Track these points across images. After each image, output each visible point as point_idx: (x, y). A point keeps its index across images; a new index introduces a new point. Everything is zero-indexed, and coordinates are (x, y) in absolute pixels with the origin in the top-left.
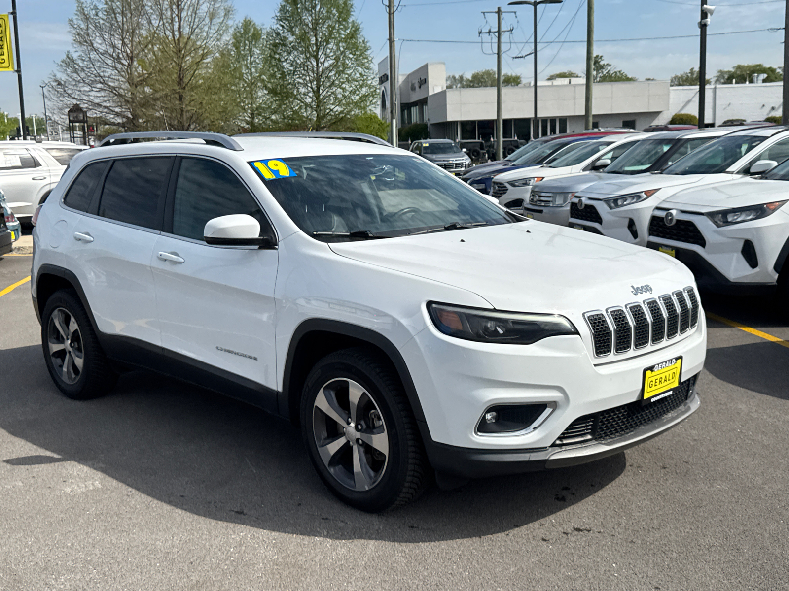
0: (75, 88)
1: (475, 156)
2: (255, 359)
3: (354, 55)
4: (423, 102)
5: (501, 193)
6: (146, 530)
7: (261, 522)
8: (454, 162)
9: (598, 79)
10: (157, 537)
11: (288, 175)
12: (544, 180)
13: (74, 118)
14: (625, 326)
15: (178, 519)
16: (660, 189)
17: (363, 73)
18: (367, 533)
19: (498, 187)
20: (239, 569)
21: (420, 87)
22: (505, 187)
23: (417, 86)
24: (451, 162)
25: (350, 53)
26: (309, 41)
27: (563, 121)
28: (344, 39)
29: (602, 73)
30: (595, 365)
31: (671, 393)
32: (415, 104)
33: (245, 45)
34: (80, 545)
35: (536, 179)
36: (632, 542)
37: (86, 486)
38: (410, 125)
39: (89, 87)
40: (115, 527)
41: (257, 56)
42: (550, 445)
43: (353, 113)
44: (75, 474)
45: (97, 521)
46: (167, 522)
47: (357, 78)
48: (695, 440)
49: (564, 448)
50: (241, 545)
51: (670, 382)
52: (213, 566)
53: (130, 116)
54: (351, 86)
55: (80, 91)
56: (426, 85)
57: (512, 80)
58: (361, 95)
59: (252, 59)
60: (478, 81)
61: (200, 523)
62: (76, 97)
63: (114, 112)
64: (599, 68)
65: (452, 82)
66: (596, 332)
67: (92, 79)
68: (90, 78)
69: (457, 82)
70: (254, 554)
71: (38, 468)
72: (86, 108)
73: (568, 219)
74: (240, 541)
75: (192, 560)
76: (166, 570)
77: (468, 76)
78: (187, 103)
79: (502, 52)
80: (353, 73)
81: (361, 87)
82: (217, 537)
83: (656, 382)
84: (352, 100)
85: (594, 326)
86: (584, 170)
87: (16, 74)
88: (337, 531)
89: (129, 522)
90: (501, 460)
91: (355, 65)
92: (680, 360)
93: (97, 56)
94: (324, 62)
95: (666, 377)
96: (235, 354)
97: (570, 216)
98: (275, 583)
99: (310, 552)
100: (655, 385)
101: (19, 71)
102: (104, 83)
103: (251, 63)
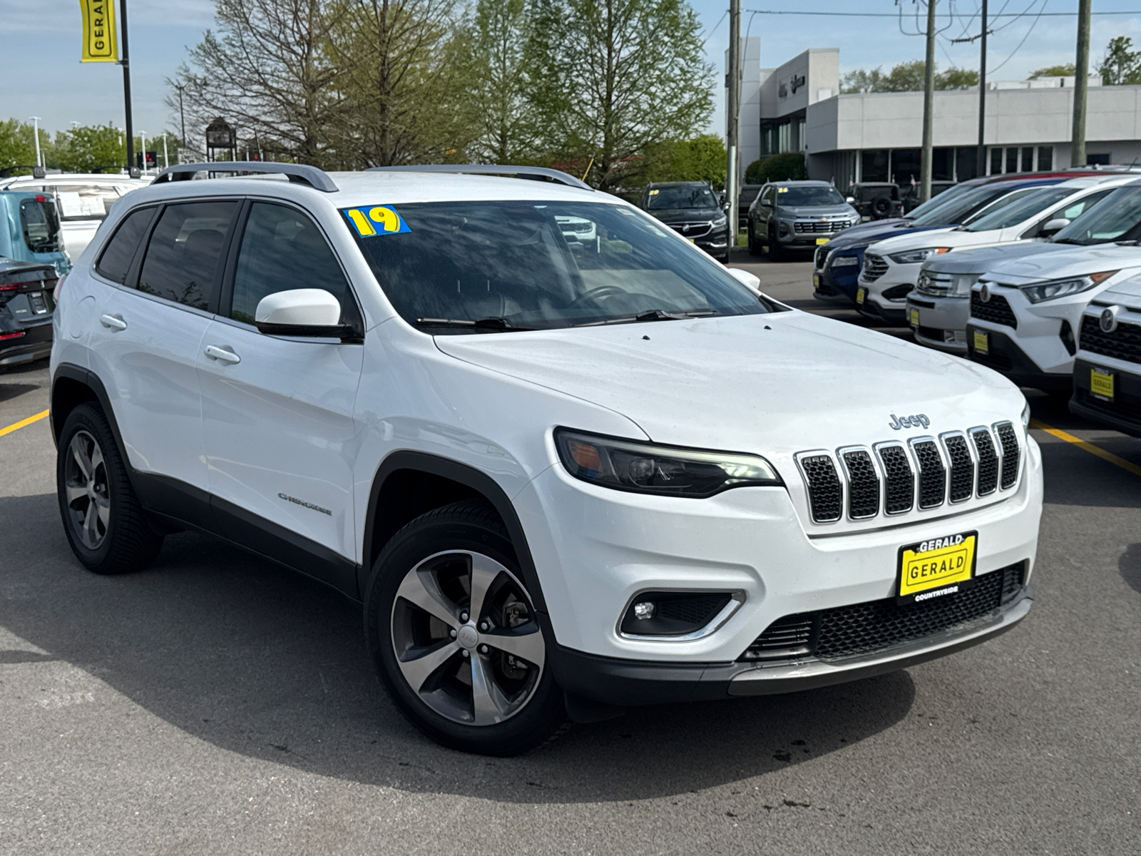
0: (219, 91)
1: (882, 211)
2: (328, 513)
3: (673, 37)
4: (798, 117)
5: (877, 274)
6: (136, 764)
7: (305, 762)
8: (829, 220)
9: (1121, 79)
10: (149, 775)
11: (397, 231)
12: (952, 251)
13: (214, 140)
14: (868, 478)
15: (189, 752)
16: (1118, 271)
17: (686, 68)
18: (459, 788)
19: (873, 262)
20: (251, 827)
21: (794, 91)
22: (884, 263)
23: (789, 88)
24: (824, 220)
25: (666, 34)
26: (600, 14)
27: (1046, 151)
28: (657, 10)
29: (1129, 67)
30: (811, 537)
31: (955, 589)
32: (785, 120)
33: (497, 21)
34: (34, 780)
35: (937, 250)
36: (869, 826)
37: (72, 699)
38: (776, 155)
39: (241, 90)
40: (92, 758)
41: (515, 40)
42: (735, 658)
43: (665, 134)
44: (63, 681)
45: (71, 748)
46: (171, 755)
47: (676, 76)
48: (1046, 682)
49: (759, 664)
50: (266, 794)
51: (952, 572)
52: (216, 821)
53: (303, 137)
54: (664, 90)
55: (225, 96)
56: (804, 87)
57: (963, 79)
58: (679, 106)
59: (507, 45)
60: (900, 81)
61: (217, 759)
62: (220, 105)
63: (278, 130)
64: (1123, 59)
65: (858, 82)
66: (815, 484)
67: (246, 77)
68: (242, 76)
69: (868, 81)
70: (280, 808)
71: (12, 670)
72: (235, 124)
73: (967, 319)
74: (267, 788)
75: (187, 810)
76: (145, 821)
77: (887, 72)
78: (392, 117)
79: (935, 32)
80: (669, 68)
81: (683, 90)
82: (236, 780)
83: (923, 570)
84: (665, 113)
85: (812, 475)
86: (1024, 236)
87: (121, 67)
88: (416, 783)
89: (115, 752)
90: (656, 678)
91: (673, 54)
92: (973, 538)
93: (254, 38)
94: (620, 50)
95: (944, 563)
96: (303, 504)
97: (969, 314)
98: (297, 850)
99: (363, 811)
100: (923, 575)
101: (125, 62)
102: (265, 84)
103: (505, 52)
